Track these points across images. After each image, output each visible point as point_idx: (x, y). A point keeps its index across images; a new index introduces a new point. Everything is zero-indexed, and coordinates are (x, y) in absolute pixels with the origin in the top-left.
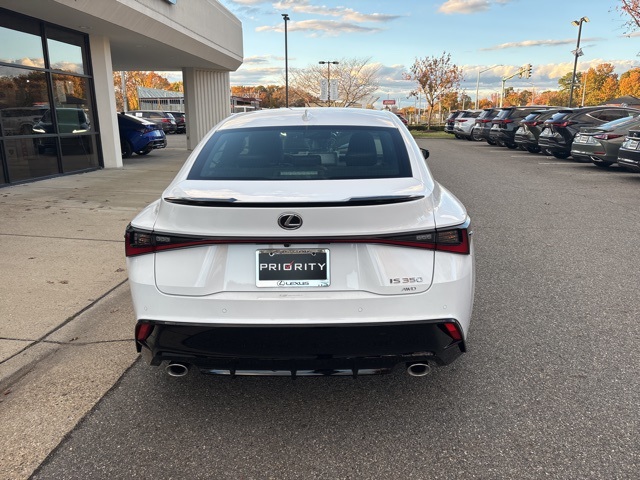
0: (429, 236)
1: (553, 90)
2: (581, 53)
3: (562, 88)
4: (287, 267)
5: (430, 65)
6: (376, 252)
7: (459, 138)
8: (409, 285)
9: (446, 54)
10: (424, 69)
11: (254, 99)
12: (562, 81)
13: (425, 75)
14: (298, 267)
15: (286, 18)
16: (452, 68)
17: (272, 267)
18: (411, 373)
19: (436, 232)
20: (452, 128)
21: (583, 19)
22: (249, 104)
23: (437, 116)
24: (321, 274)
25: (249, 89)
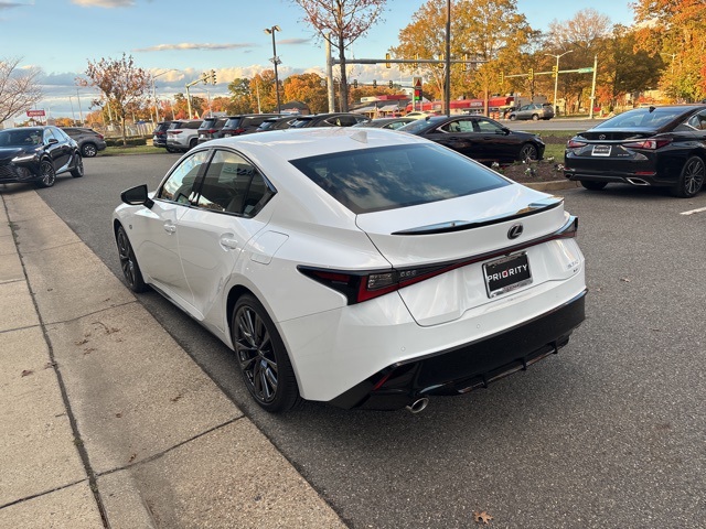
1: (223, 96)
2: (280, 62)
3: (233, 94)
4: (505, 274)
5: (109, 68)
7: (172, 152)
8: (575, 267)
9: (127, 57)
10: (103, 73)
12: (231, 87)
13: (106, 80)
14: (511, 272)
16: (137, 72)
17: (495, 277)
20: (165, 141)
21: (275, 28)
23: (111, 128)
24: (525, 276)
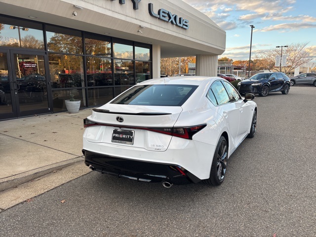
0: (170, 130)
4: (121, 136)
6: (150, 134)
8: (158, 148)
11: (243, 67)
14: (124, 136)
15: (252, 27)
17: (117, 135)
18: (164, 186)
19: (173, 128)
22: (239, 69)
24: (130, 140)
25: (244, 61)
